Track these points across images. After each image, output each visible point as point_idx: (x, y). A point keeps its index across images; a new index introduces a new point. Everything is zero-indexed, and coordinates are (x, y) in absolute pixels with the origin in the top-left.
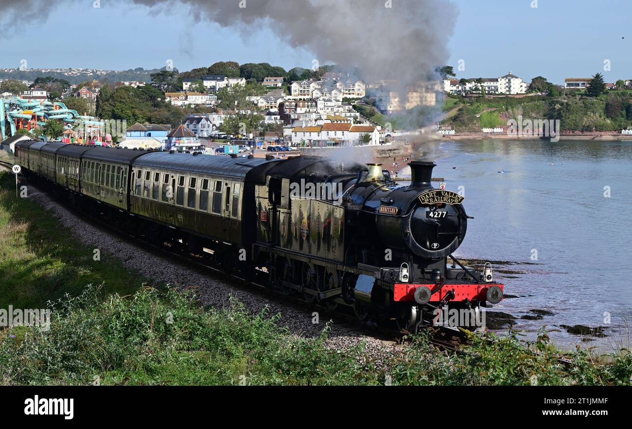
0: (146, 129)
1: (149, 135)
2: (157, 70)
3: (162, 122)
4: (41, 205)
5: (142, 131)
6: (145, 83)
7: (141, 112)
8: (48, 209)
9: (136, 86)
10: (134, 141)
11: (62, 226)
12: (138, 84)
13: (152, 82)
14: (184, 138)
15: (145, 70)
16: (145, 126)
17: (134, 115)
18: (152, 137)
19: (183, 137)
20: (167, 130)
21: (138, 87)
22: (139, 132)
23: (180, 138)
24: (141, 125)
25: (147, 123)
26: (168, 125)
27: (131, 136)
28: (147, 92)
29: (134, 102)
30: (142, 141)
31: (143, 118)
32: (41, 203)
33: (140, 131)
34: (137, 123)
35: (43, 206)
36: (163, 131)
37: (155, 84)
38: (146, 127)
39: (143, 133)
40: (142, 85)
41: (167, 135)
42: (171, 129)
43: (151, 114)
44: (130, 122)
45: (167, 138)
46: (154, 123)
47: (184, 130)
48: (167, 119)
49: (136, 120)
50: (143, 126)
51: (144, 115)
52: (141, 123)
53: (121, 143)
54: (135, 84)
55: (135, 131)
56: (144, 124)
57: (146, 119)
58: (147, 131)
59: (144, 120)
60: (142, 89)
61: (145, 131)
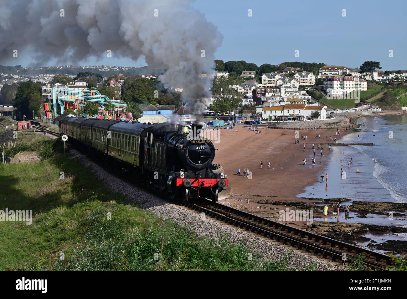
1: (159, 113)
3: (168, 104)
4: (82, 164)
5: (154, 110)
6: (156, 76)
8: (87, 166)
9: (150, 78)
10: (148, 117)
12: (151, 76)
14: (184, 115)
16: (156, 106)
17: (148, 99)
18: (161, 114)
19: (183, 114)
20: (172, 110)
21: (151, 78)
22: (152, 111)
23: (181, 116)
24: (153, 106)
25: (158, 104)
26: (173, 106)
27: (146, 114)
28: (157, 82)
29: (149, 89)
30: (155, 117)
32: (82, 162)
33: (153, 110)
34: (151, 105)
36: (170, 110)
38: (157, 108)
39: (155, 112)
40: (154, 77)
41: (172, 113)
42: (175, 109)
43: (161, 98)
44: (146, 104)
46: (163, 104)
47: (184, 110)
48: (172, 101)
53: (139, 119)
54: (149, 77)
55: (149, 110)
57: (157, 102)
58: (158, 110)
59: (155, 102)
60: (154, 80)
61: (156, 110)
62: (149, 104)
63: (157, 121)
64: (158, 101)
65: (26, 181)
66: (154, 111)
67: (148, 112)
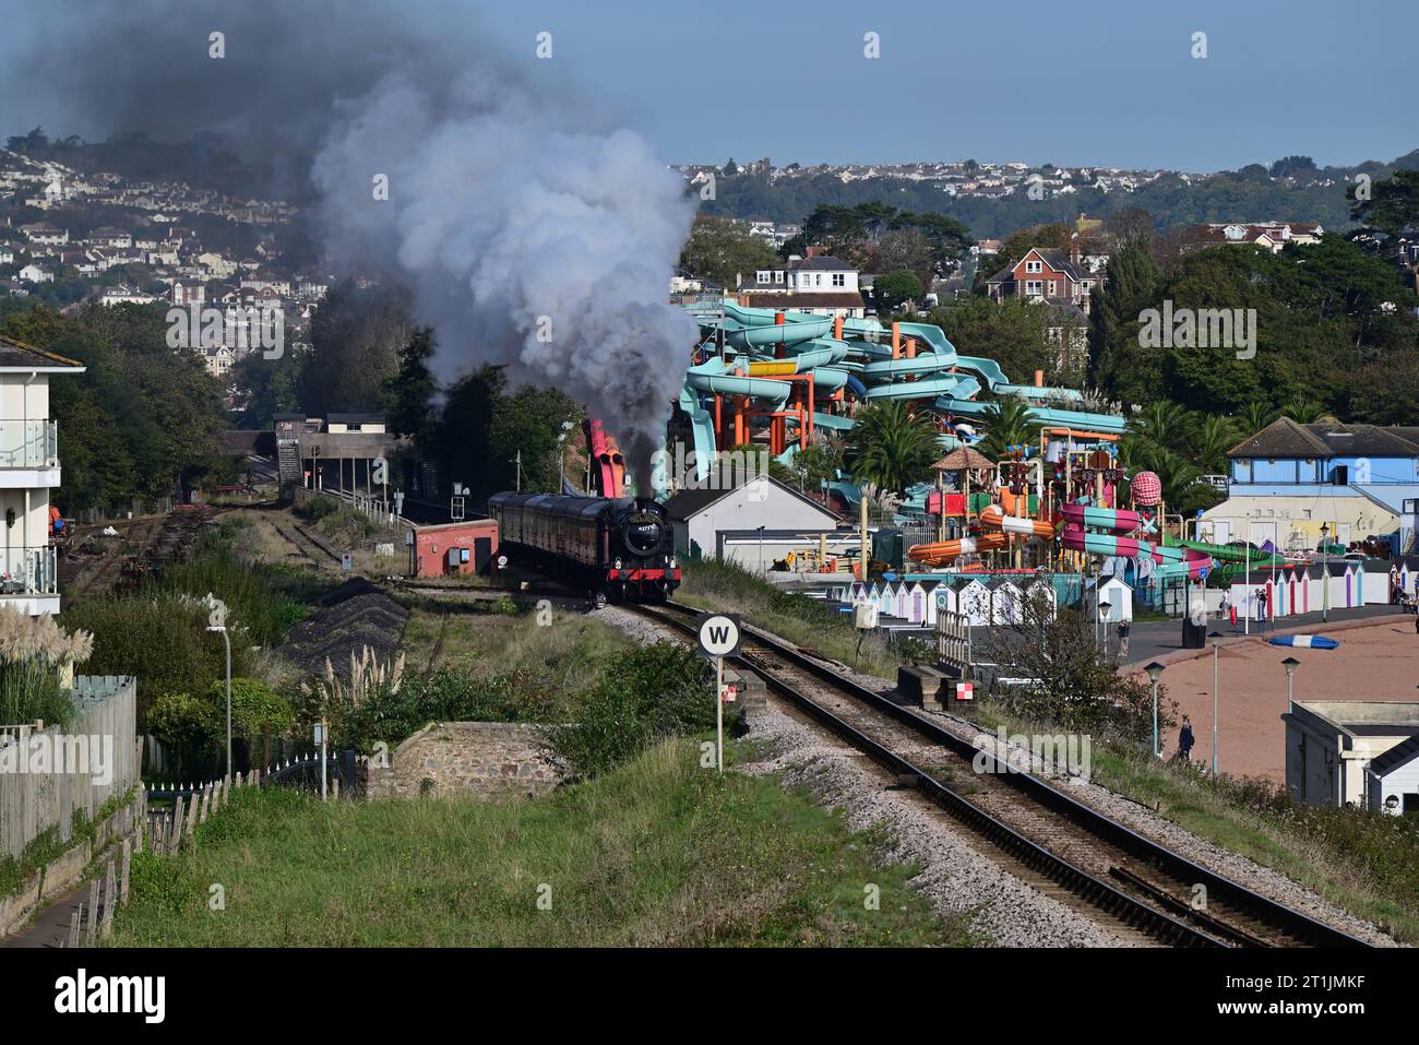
0: (1323, 448)
1: (1341, 477)
3: (1400, 417)
4: (829, 808)
5: (1308, 458)
6: (1319, 231)
7: (1299, 367)
8: (866, 824)
9: (1280, 246)
10: (1265, 504)
11: (926, 906)
12: (1286, 233)
15: (1321, 166)
16: (1321, 432)
17: (1268, 383)
18: (1354, 486)
21: (1290, 247)
22: (1293, 463)
24: (1300, 427)
25: (1330, 419)
27: (1252, 483)
28: (1329, 271)
30: (1309, 503)
31: (1310, 396)
32: (827, 797)
33: (1297, 457)
34: (1283, 421)
35: (837, 811)
36: (1411, 456)
37: (1370, 232)
38: (1327, 440)
39: (1308, 470)
40: (1307, 240)
43: (1350, 377)
44: (1249, 417)
46: (1362, 419)
49: (1277, 407)
50: (1312, 438)
51: (1317, 380)
52: (1300, 421)
53: (1205, 515)
54: (1276, 236)
55: (1271, 457)
56: (1315, 424)
57: (1326, 400)
58: (1330, 458)
59: (1316, 405)
60: (1308, 257)
61: (1321, 458)
62: (1275, 418)
63: (1324, 528)
64: (1330, 395)
65: (463, 916)
66: (1303, 464)
67: (1263, 468)
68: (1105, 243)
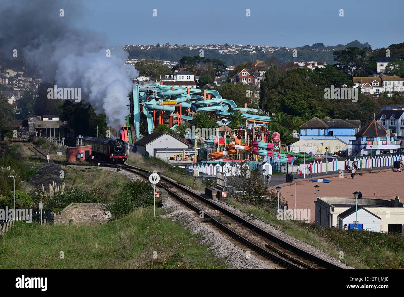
0: (326, 126)
1: (331, 134)
2: (342, 46)
3: (348, 117)
4: (186, 228)
5: (322, 128)
6: (325, 64)
7: (320, 103)
8: (196, 232)
9: (314, 68)
10: (310, 142)
11: (213, 255)
12: (316, 65)
13: (337, 62)
14: (378, 139)
15: (326, 46)
16: (325, 121)
17: (311, 107)
18: (335, 137)
19: (376, 136)
20: (354, 128)
21: (317, 69)
23: (372, 139)
24: (320, 120)
25: (328, 118)
26: (357, 121)
27: (306, 135)
28: (328, 75)
29: (312, 89)
30: (322, 141)
31: (322, 111)
32: (185, 224)
33: (319, 128)
34: (315, 118)
35: (188, 228)
36: (351, 128)
37: (340, 65)
38: (327, 123)
39: (322, 132)
40: (322, 67)
41: (354, 134)
42: (360, 126)
43: (334, 106)
44: (305, 117)
45: (354, 138)
46: (337, 118)
47: (377, 127)
48: (355, 112)
49: (313, 114)
50: (323, 123)
51: (325, 107)
52: (320, 118)
53: (293, 145)
54: (313, 65)
55: (312, 128)
56: (324, 119)
57: (327, 112)
58: (328, 128)
59: (324, 114)
60: (322, 71)
61: (326, 128)
62: (313, 117)
63: (326, 148)
64: (328, 110)
65: (81, 258)
66: (320, 130)
67: (309, 131)
68: (265, 67)
